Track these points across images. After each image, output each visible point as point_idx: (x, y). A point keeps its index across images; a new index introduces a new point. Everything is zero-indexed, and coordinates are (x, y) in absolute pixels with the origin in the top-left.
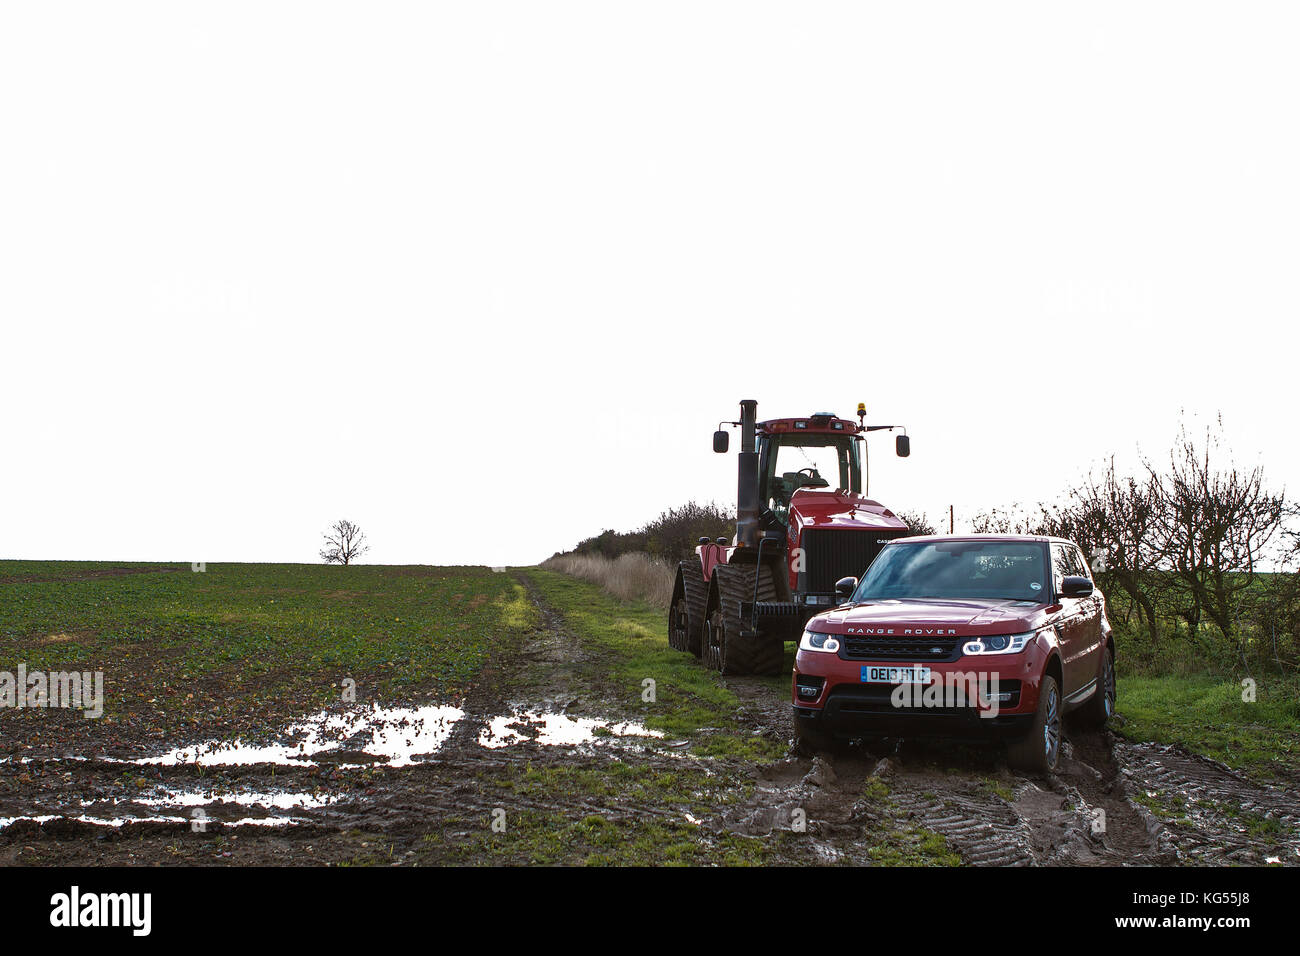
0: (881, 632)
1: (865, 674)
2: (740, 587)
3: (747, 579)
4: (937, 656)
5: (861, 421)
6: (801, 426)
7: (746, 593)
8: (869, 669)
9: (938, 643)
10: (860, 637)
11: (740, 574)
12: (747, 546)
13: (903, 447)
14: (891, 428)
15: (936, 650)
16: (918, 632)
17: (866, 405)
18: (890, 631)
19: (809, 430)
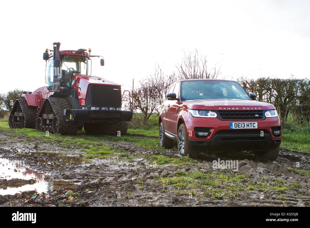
0: (233, 109)
1: (232, 126)
2: (58, 105)
3: (60, 102)
4: (257, 118)
5: (90, 54)
6: (74, 53)
7: (61, 107)
8: (233, 123)
9: (256, 113)
10: (225, 111)
11: (57, 101)
12: (58, 91)
13: (102, 63)
14: (99, 56)
15: (257, 116)
16: (248, 109)
17: (91, 49)
18: (237, 109)
19: (76, 55)
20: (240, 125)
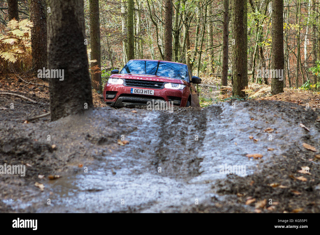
0: (138, 78)
1: (132, 91)
4: (156, 87)
8: (134, 89)
9: (156, 83)
10: (131, 80)
15: (156, 85)
16: (151, 79)
20: (139, 91)
